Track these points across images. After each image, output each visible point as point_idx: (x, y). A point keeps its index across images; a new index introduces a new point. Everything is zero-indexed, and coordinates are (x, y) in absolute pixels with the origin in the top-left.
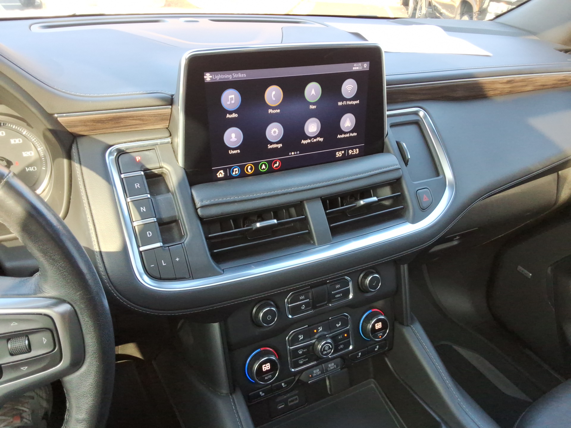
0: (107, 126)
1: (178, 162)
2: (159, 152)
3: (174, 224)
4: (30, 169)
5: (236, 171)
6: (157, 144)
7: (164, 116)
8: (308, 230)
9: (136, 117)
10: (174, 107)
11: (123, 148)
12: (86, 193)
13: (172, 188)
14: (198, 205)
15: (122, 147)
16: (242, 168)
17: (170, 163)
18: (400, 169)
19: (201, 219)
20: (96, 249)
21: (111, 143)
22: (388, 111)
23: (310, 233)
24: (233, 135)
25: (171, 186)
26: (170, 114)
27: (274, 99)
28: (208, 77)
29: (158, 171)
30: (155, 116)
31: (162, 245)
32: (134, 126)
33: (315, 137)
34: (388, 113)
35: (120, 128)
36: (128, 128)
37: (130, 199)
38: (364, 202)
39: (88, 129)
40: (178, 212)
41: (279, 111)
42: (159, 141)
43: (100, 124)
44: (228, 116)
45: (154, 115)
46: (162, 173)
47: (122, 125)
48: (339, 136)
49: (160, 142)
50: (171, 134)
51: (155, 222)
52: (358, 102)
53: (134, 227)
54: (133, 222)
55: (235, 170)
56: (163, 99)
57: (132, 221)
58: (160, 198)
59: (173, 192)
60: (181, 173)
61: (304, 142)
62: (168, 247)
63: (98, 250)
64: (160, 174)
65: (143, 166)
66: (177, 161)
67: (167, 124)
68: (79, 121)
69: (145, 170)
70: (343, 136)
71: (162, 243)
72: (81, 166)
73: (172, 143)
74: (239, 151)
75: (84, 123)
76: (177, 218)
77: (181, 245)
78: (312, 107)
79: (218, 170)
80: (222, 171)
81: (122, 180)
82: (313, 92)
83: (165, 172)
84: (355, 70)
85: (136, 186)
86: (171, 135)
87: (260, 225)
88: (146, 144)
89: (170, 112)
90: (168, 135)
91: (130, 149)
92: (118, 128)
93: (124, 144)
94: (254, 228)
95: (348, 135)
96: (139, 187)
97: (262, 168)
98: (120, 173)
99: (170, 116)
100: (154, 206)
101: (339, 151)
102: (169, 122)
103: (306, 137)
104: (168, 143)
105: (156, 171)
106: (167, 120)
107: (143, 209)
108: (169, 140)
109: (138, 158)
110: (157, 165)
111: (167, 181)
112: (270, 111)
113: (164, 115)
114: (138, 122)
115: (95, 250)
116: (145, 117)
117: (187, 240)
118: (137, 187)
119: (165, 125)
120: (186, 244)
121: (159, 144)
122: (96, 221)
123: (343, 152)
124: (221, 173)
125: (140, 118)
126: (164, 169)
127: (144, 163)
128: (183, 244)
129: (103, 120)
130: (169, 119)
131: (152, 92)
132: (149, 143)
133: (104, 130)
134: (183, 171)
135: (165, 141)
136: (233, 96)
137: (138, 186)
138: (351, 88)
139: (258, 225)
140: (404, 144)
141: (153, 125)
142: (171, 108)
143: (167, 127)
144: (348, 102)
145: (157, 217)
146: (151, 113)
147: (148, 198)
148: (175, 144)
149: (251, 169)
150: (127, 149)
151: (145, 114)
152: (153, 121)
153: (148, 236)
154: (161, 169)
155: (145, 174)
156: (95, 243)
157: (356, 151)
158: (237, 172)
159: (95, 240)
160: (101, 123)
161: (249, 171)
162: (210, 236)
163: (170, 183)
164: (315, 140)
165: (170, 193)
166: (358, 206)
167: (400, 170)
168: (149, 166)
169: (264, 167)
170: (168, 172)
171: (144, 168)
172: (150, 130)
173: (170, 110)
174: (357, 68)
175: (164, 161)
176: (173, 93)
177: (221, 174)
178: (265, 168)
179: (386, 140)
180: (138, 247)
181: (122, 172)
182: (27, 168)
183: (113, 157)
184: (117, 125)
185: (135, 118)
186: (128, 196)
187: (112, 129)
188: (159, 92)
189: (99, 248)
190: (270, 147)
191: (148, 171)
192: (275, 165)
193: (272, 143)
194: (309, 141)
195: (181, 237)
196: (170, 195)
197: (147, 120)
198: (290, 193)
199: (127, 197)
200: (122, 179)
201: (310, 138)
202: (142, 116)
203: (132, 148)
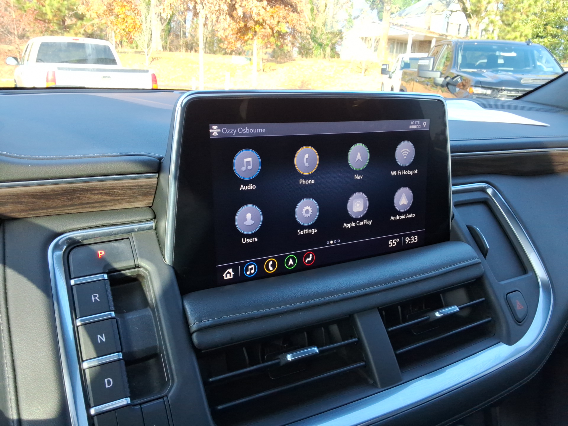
0: (55, 204)
1: (164, 258)
2: (135, 243)
3: (152, 361)
5: (251, 269)
6: (132, 231)
7: (146, 188)
8: (365, 362)
9: (103, 190)
10: (162, 175)
11: (78, 238)
12: (7, 312)
13: (152, 300)
14: (194, 327)
15: (77, 236)
16: (260, 264)
17: (151, 259)
18: (480, 263)
19: (197, 351)
20: (12, 415)
21: (59, 230)
22: (453, 185)
23: (367, 368)
24: (249, 216)
25: (151, 296)
26: (156, 186)
27: (307, 165)
28: (215, 131)
29: (131, 272)
30: (132, 188)
31: (129, 402)
32: (98, 205)
33: (361, 219)
34: (453, 188)
35: (75, 207)
36: (90, 207)
37: (81, 321)
38: (440, 313)
39: (24, 208)
40: (159, 339)
41: (312, 181)
42: (136, 226)
43: (43, 201)
44: (242, 187)
45: (131, 186)
46: (139, 275)
47: (79, 202)
48: (392, 218)
49: (138, 227)
50: (156, 215)
51: (119, 360)
52: (416, 172)
53: (84, 370)
54: (83, 361)
55: (250, 267)
56: (147, 163)
57: (80, 361)
58: (131, 316)
59: (153, 305)
60: (168, 274)
61: (346, 226)
62: (140, 404)
63: (15, 417)
64: (135, 277)
65: (108, 265)
66: (163, 255)
67: (150, 200)
68: (10, 196)
69: (112, 272)
70: (397, 218)
71: (129, 399)
72: (5, 267)
73: (156, 229)
74: (256, 240)
75: (18, 198)
76: (158, 352)
77: (161, 400)
78: (358, 177)
79: (225, 269)
80: (230, 270)
81: (70, 289)
82: (359, 157)
83: (142, 274)
84: (412, 129)
85: (93, 298)
86: (155, 218)
87: (293, 357)
88: (115, 231)
89: (156, 182)
90: (150, 216)
91: (90, 238)
92: (72, 208)
93: (80, 231)
94: (283, 363)
95: (403, 217)
96: (99, 300)
97: (289, 264)
98: (68, 277)
99: (155, 189)
100: (121, 330)
101: (392, 238)
102: (153, 198)
103: (350, 219)
104: (151, 228)
105: (128, 273)
106: (151, 195)
107: (102, 338)
108: (152, 224)
109: (101, 253)
110: (131, 263)
111: (146, 288)
112: (302, 181)
113: (147, 186)
114: (104, 197)
115: (11, 417)
116: (117, 189)
117: (172, 391)
118: (95, 300)
119: (147, 202)
120: (170, 397)
121: (136, 230)
122: (17, 363)
123: (398, 240)
124: (229, 273)
125: (109, 192)
126: (141, 269)
127: (109, 260)
128: (165, 398)
129: (49, 193)
130: (154, 193)
131: (129, 154)
132: (121, 230)
133: (50, 210)
134: (172, 271)
135: (145, 227)
136: (250, 159)
137: (96, 298)
138: (408, 153)
139: (289, 357)
140: (478, 228)
141: (129, 202)
142: (157, 176)
143: (151, 206)
144: (404, 171)
145: (124, 351)
146: (127, 185)
147: (112, 318)
148: (161, 230)
149: (273, 266)
150: (84, 239)
151: (118, 185)
152: (130, 196)
153: (107, 386)
154: (136, 270)
155: (109, 277)
156: (12, 404)
157: (415, 239)
158: (253, 271)
159: (13, 398)
160: (47, 199)
161: (271, 269)
162: (211, 380)
163: (150, 291)
164: (361, 223)
165: (149, 308)
166: (431, 320)
167: (481, 265)
168: (117, 265)
169: (291, 262)
170: (147, 272)
171: (110, 268)
172: (123, 210)
173: (156, 179)
174: (415, 127)
175: (142, 257)
176: (162, 156)
177: (228, 275)
178: (293, 264)
179: (453, 224)
180: (88, 407)
181: (72, 276)
183: (60, 253)
184: (72, 203)
185: (101, 191)
186: (78, 316)
187: (63, 209)
188: (141, 153)
189: (19, 413)
190: (300, 232)
191: (115, 274)
192: (308, 259)
193: (303, 228)
194: (353, 224)
195: (164, 384)
196: (149, 312)
197: (118, 195)
198: (335, 302)
199: (76, 318)
200: (72, 286)
201: (355, 220)
202: (112, 189)
203: (93, 237)
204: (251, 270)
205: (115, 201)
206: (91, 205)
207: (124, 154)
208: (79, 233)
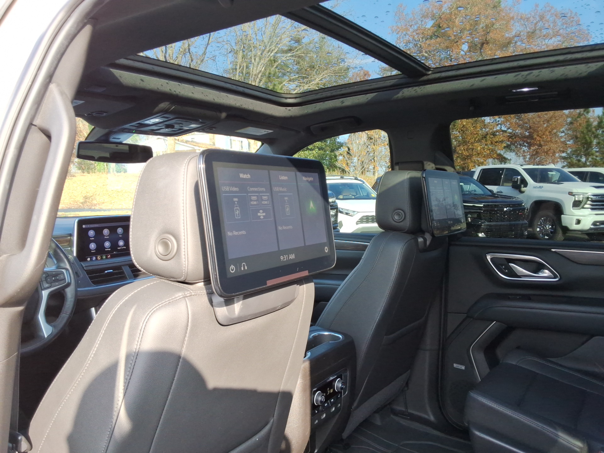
8: (124, 275)
14: (84, 267)
16: (96, 257)
19: (85, 271)
24: (93, 245)
26: (71, 240)
27: (106, 233)
28: (84, 226)
30: (65, 240)
33: (123, 247)
41: (108, 237)
44: (91, 239)
56: (68, 235)
61: (118, 248)
73: (71, 249)
74: (95, 251)
78: (120, 236)
80: (89, 258)
82: (120, 231)
86: (70, 246)
103: (119, 247)
106: (69, 242)
112: (105, 237)
121: (66, 249)
131: (64, 231)
134: (76, 257)
136: (92, 232)
139: (106, 272)
143: (69, 244)
149: (100, 258)
162: (89, 275)
164: (123, 248)
169: (104, 257)
176: (71, 233)
190: (106, 250)
192: (109, 257)
193: (107, 249)
194: (120, 248)
197: (61, 242)
201: (121, 247)
204: (94, 258)
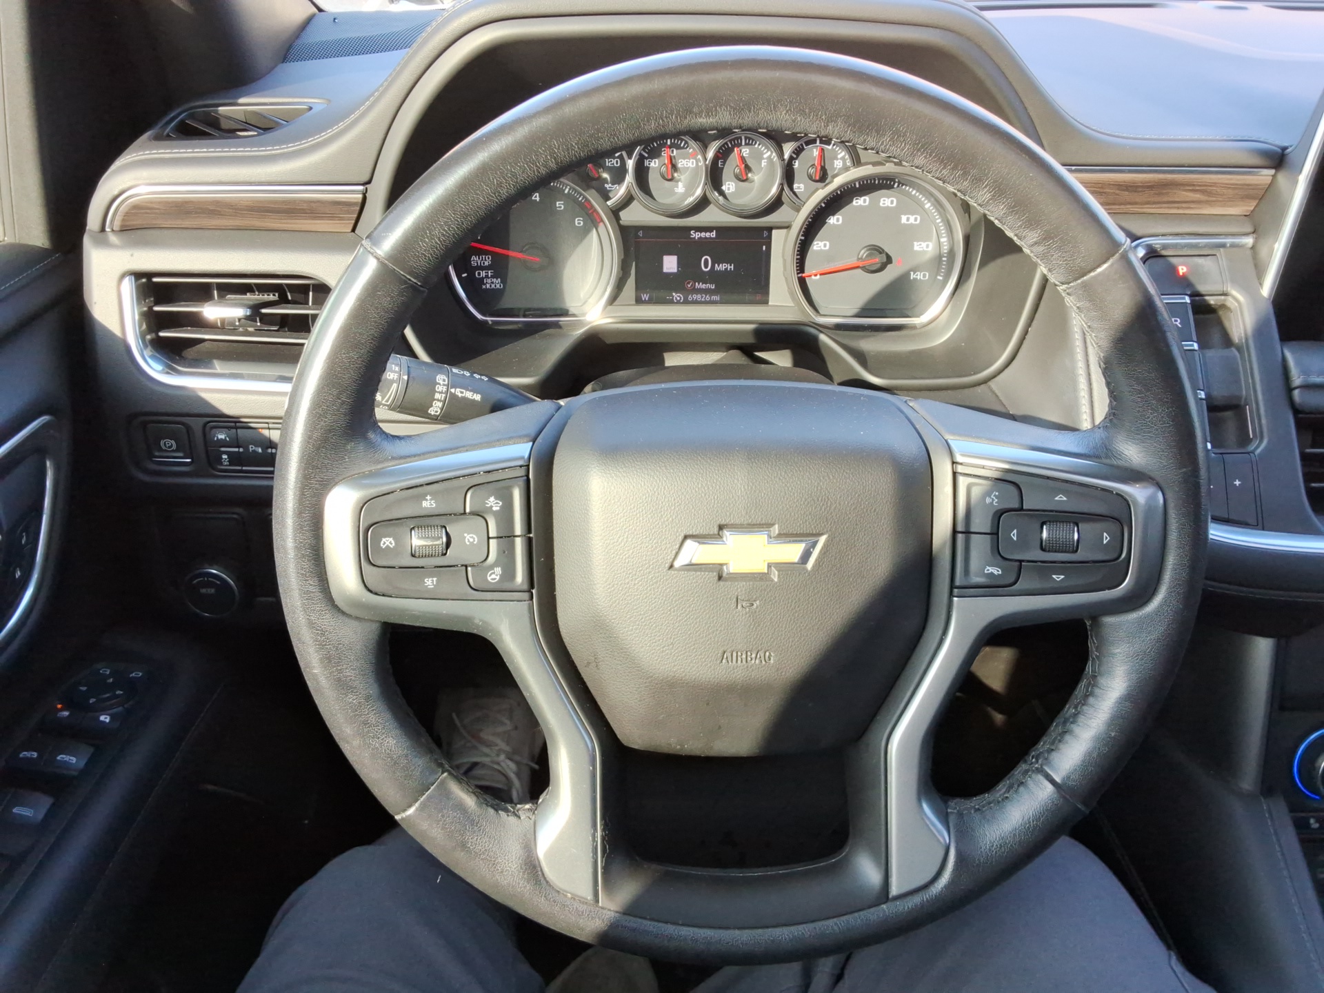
1: (1262, 289)
2: (1224, 263)
3: (1228, 414)
4: (917, 275)
6: (1223, 246)
7: (1253, 190)
9: (1200, 186)
10: (1284, 174)
11: (1158, 246)
13: (1240, 340)
14: (1297, 380)
15: (1158, 244)
17: (1244, 288)
19: (1296, 410)
21: (1139, 233)
25: (1240, 334)
26: (1267, 186)
29: (1217, 300)
30: (1235, 187)
31: (1209, 446)
32: (1184, 205)
40: (1248, 388)
42: (1229, 240)
46: (1223, 306)
47: (1165, 199)
49: (1230, 242)
50: (1259, 229)
51: (1201, 399)
56: (1266, 154)
58: (1213, 354)
59: (1241, 346)
60: (1265, 310)
62: (1222, 454)
64: (1218, 307)
65: (1190, 285)
66: (1261, 285)
67: (1251, 206)
69: (1195, 295)
73: (1254, 248)
76: (1244, 402)
77: (1247, 456)
83: (1228, 305)
86: (1255, 232)
88: (1201, 243)
89: (1270, 182)
90: (1249, 230)
91: (1169, 249)
92: (1153, 206)
93: (1162, 238)
96: (1180, 326)
99: (1265, 191)
100: (1202, 367)
102: (1254, 205)
104: (1245, 246)
105: (1212, 301)
108: (1249, 240)
109: (1182, 269)
110: (1219, 288)
111: (1230, 324)
113: (1256, 187)
114: (1197, 196)
116: (1217, 187)
117: (1259, 447)
119: (1245, 208)
120: (1258, 455)
125: (1205, 189)
126: (1230, 298)
127: (1193, 279)
128: (1252, 455)
130: (1263, 196)
131: (1240, 138)
132: (1207, 243)
134: (1270, 306)
135: (1240, 242)
137: (1177, 323)
141: (1224, 206)
142: (1274, 174)
143: (1250, 214)
145: (1207, 390)
146: (1231, 182)
147: (1194, 350)
148: (1263, 252)
150: (1164, 249)
152: (1228, 198)
154: (1223, 297)
155: (1191, 301)
156: (1087, 417)
160: (1131, 191)
162: (1308, 450)
163: (1237, 327)
165: (1233, 348)
168: (1202, 288)
170: (1236, 304)
171: (1193, 290)
172: (1213, 217)
173: (1271, 177)
175: (1234, 281)
176: (1288, 144)
182: (912, 273)
184: (1157, 199)
185: (1197, 188)
187: (1143, 206)
191: (1198, 298)
195: (1249, 438)
196: (1234, 353)
197: (1216, 194)
202: (1211, 186)
203: (1175, 246)
205: (1207, 202)
206: (1176, 205)
207: (1232, 138)
208: (1159, 240)
